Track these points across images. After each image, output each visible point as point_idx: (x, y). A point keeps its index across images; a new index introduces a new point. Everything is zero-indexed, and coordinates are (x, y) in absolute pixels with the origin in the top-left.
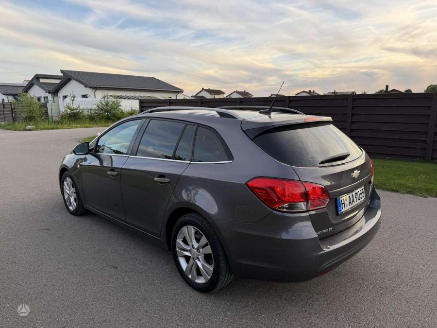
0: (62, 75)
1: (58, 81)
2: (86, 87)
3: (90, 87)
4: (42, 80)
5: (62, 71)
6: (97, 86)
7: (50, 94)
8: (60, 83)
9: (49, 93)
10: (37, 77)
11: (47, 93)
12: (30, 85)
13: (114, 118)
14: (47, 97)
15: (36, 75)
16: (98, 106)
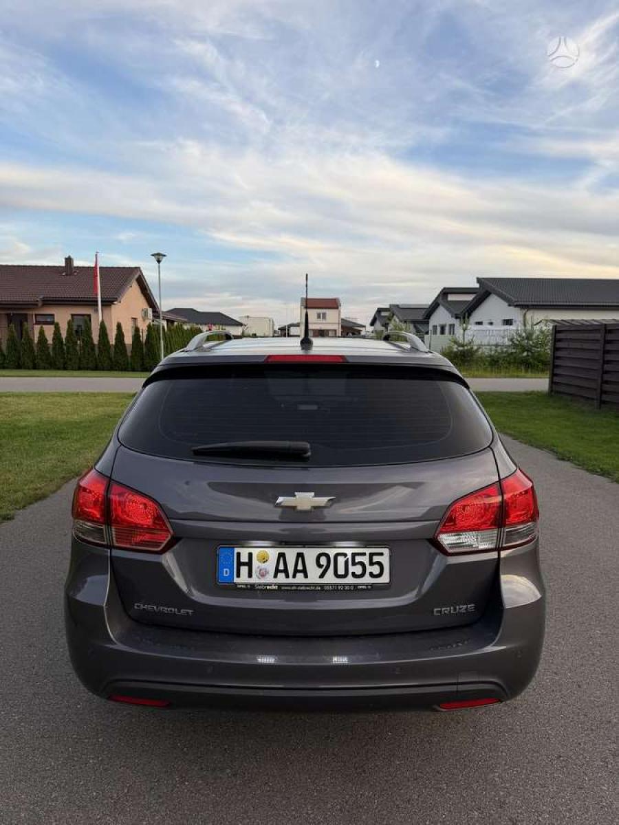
0: (477, 286)
1: (470, 298)
2: (510, 305)
3: (517, 306)
4: (451, 298)
5: (479, 280)
6: (530, 303)
7: (458, 320)
8: (474, 299)
9: (457, 318)
10: (445, 292)
11: (454, 319)
12: (435, 306)
13: (536, 362)
14: (454, 325)
15: (445, 289)
16: (511, 340)
